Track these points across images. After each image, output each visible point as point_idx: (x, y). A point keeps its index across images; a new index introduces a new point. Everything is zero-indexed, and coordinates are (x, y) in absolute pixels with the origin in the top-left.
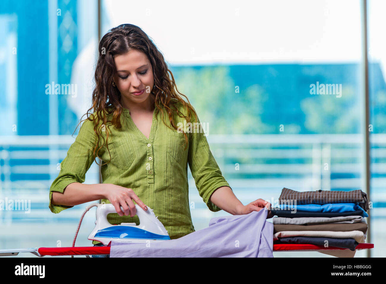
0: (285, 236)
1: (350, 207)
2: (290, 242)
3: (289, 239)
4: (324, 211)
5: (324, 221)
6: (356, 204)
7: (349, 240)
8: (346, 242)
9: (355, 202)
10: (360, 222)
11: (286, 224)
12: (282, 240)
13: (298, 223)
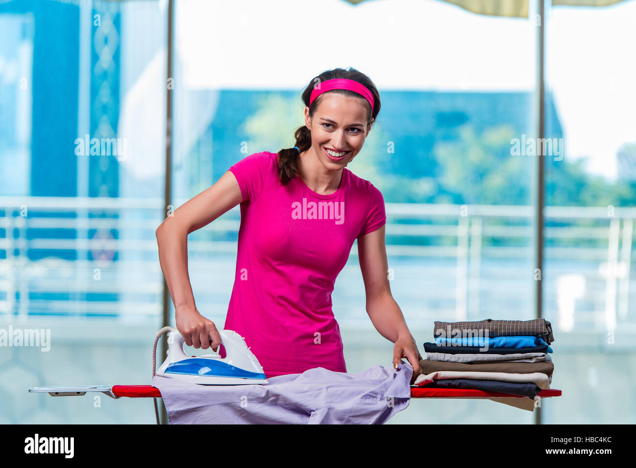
0: (443, 378)
1: (530, 341)
2: (450, 386)
3: (448, 382)
4: (495, 346)
5: (495, 359)
6: (538, 338)
7: (529, 385)
8: (524, 388)
9: (536, 335)
10: (543, 361)
11: (444, 361)
12: (438, 383)
13: (461, 361)
